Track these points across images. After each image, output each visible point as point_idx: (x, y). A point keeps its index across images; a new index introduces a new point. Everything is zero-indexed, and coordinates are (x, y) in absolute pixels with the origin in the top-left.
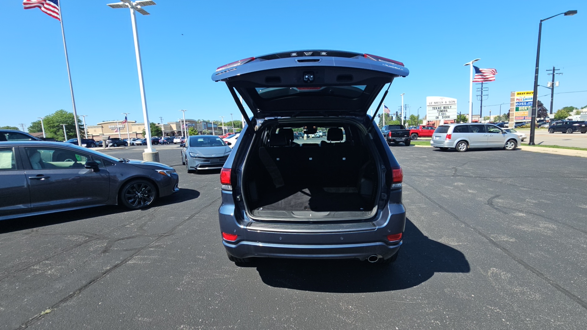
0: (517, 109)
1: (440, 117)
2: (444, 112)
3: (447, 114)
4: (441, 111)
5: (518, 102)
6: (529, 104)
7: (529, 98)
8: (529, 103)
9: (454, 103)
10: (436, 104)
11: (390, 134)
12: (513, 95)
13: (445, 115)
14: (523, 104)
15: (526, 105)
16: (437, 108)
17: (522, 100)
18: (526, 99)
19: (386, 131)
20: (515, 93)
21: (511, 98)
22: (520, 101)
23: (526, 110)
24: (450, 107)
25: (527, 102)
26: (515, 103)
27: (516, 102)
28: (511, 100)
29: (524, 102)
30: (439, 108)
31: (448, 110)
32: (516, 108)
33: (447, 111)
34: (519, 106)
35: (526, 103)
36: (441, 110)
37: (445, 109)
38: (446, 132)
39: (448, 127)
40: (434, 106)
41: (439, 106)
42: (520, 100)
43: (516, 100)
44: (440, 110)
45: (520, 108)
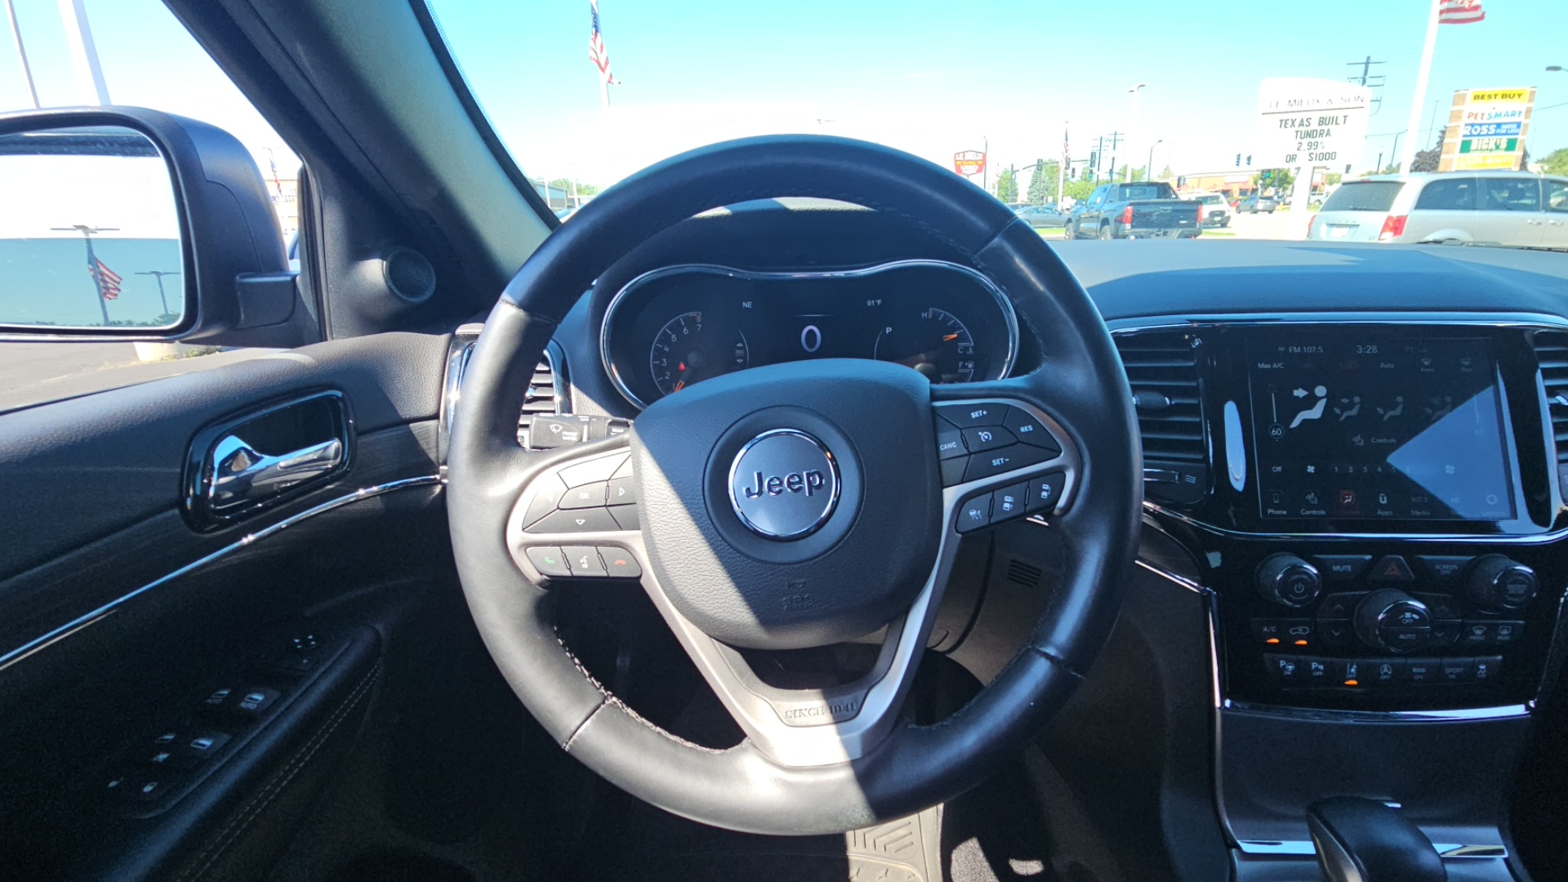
0: (1465, 147)
1: (1303, 156)
2: (1317, 139)
3: (1326, 144)
4: (1309, 134)
5: (1473, 125)
6: (1504, 132)
7: (1507, 112)
8: (1503, 127)
9: (1359, 104)
10: (1295, 108)
11: (1129, 215)
12: (1459, 99)
13: (1319, 151)
14: (1485, 132)
15: (1495, 134)
16: (1297, 123)
17: (1486, 116)
18: (1497, 115)
19: (1107, 207)
20: (1466, 94)
21: (1452, 112)
22: (1479, 121)
23: (1491, 150)
24: (1341, 120)
25: (1499, 125)
26: (1462, 125)
27: (1466, 125)
28: (1451, 117)
29: (1489, 124)
30: (1301, 124)
31: (1333, 127)
32: (1463, 142)
33: (1328, 134)
34: (1472, 135)
35: (1496, 129)
36: (1309, 129)
37: (1324, 127)
38: (1385, 207)
39: (1391, 186)
40: (1284, 117)
41: (1305, 116)
42: (1479, 116)
43: (1465, 115)
44: (1303, 129)
45: (1475, 143)
